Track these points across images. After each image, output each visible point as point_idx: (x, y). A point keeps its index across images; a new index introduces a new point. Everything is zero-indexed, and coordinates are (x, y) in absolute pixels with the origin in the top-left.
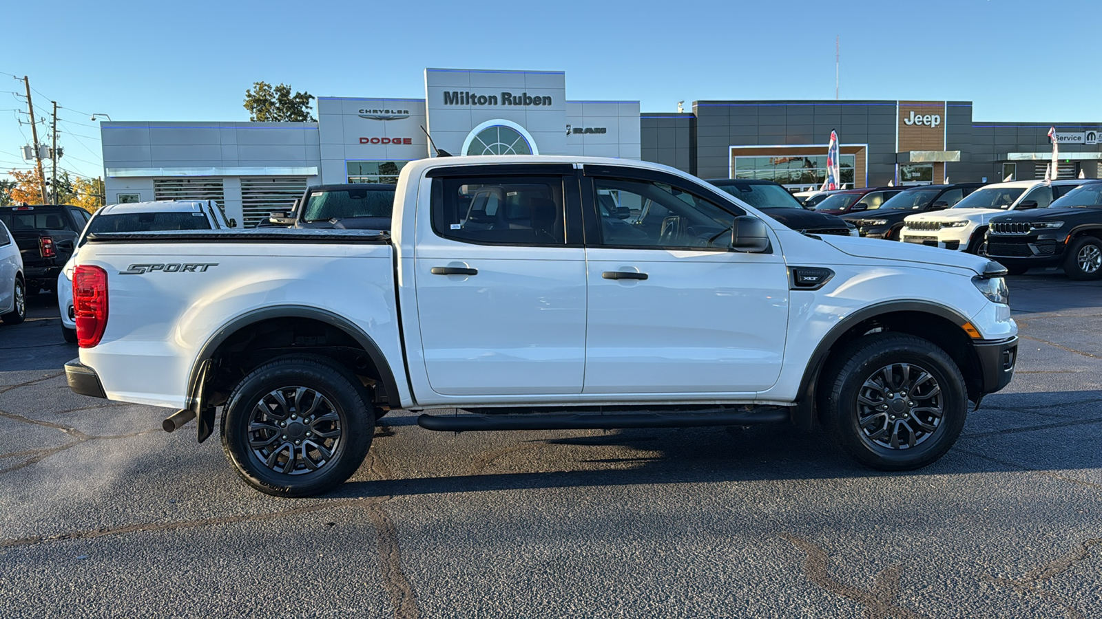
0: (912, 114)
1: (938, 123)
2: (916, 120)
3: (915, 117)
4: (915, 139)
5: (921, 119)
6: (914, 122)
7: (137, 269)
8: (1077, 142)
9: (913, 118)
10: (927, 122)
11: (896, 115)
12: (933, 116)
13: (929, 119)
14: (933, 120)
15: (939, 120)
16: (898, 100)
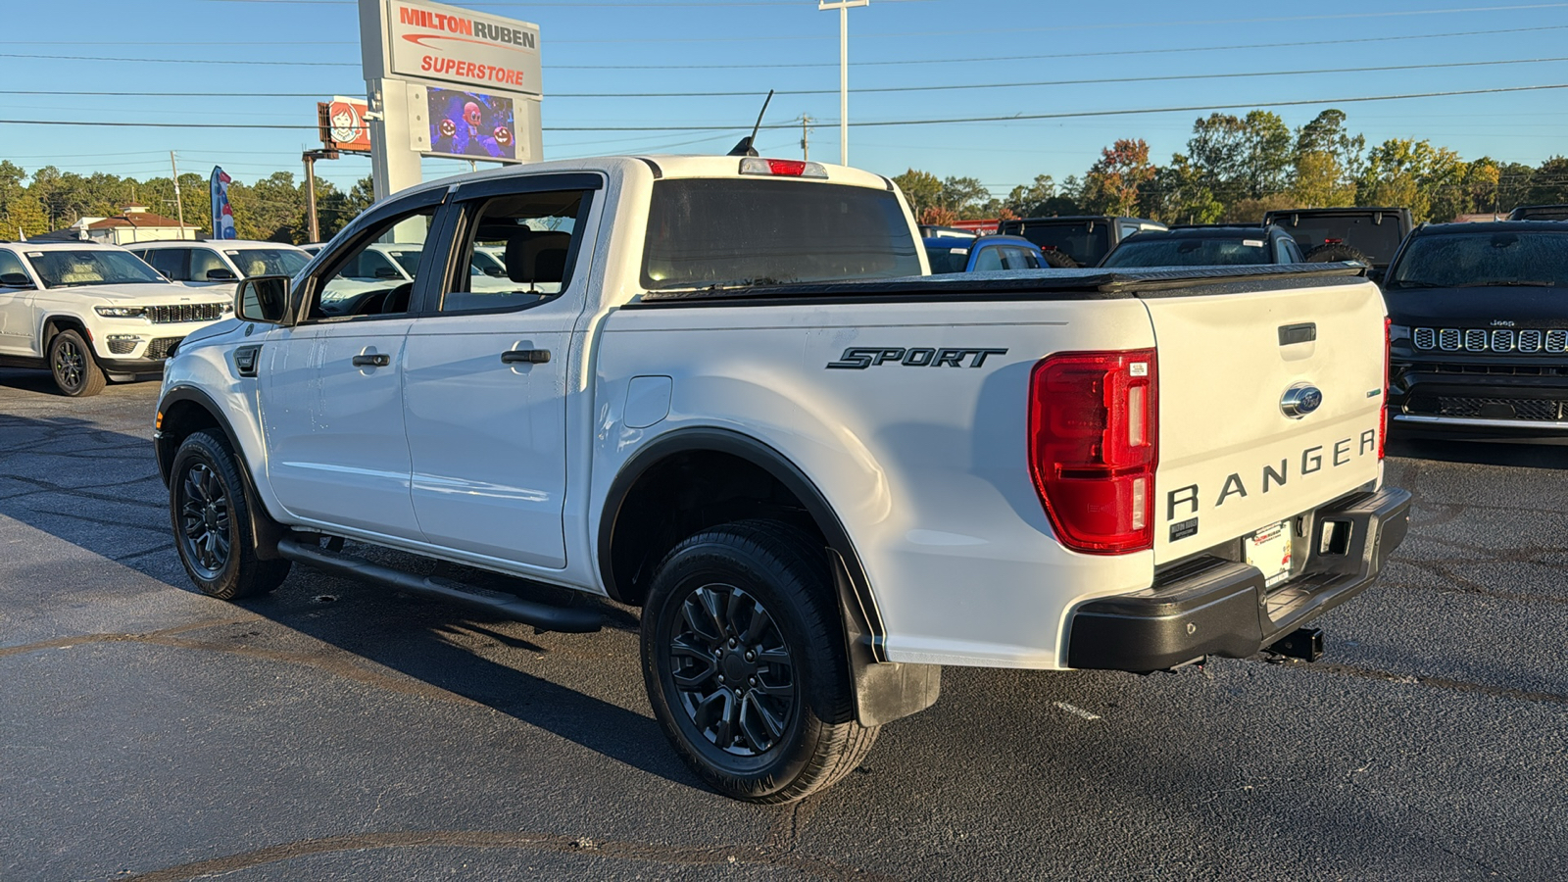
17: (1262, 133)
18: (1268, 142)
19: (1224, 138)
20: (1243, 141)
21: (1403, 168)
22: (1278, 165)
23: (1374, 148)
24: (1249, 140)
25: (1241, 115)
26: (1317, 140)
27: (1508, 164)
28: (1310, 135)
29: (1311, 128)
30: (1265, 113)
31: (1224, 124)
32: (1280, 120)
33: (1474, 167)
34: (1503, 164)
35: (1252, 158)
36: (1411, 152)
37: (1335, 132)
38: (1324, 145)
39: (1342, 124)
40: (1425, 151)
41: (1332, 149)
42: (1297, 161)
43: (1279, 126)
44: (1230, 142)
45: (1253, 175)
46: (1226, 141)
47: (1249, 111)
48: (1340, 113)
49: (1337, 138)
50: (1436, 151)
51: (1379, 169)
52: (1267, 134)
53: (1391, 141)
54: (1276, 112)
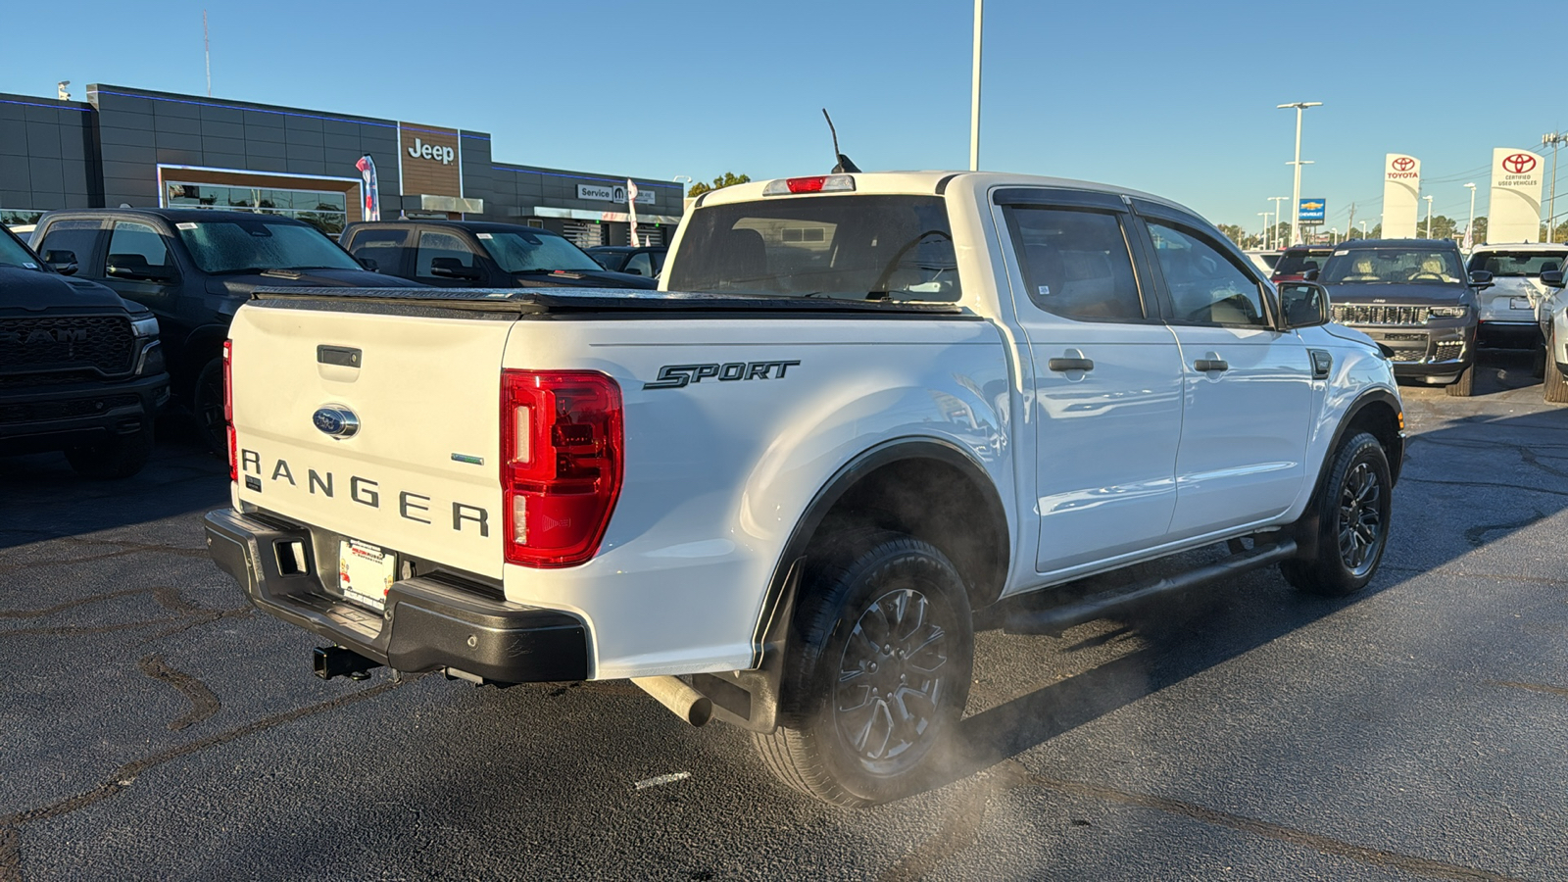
0: (418, 142)
1: (451, 159)
2: (424, 151)
3: (422, 146)
4: (424, 178)
5: (430, 151)
6: (422, 155)
7: (673, 377)
8: (605, 198)
9: (419, 150)
10: (438, 155)
11: (397, 141)
12: (444, 148)
13: (440, 153)
14: (445, 154)
15: (452, 154)
16: (398, 120)
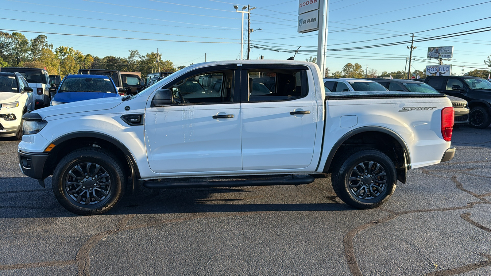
17: (18, 40)
18: (21, 43)
19: (5, 40)
20: (12, 41)
21: (66, 55)
22: (26, 51)
23: (56, 48)
24: (14, 41)
25: (10, 33)
26: (38, 44)
27: (95, 57)
28: (36, 42)
29: (36, 40)
30: (19, 33)
31: (5, 35)
32: (24, 36)
33: (86, 57)
34: (94, 56)
35: (16, 48)
36: (68, 50)
37: (44, 42)
38: (41, 46)
39: (46, 40)
40: (72, 51)
41: (43, 47)
42: (32, 50)
43: (24, 38)
44: (7, 42)
45: (17, 53)
46: (6, 41)
47: (13, 32)
48: (45, 36)
49: (44, 44)
50: (75, 51)
51: (59, 55)
52: (20, 41)
53: (61, 46)
54: (22, 33)
